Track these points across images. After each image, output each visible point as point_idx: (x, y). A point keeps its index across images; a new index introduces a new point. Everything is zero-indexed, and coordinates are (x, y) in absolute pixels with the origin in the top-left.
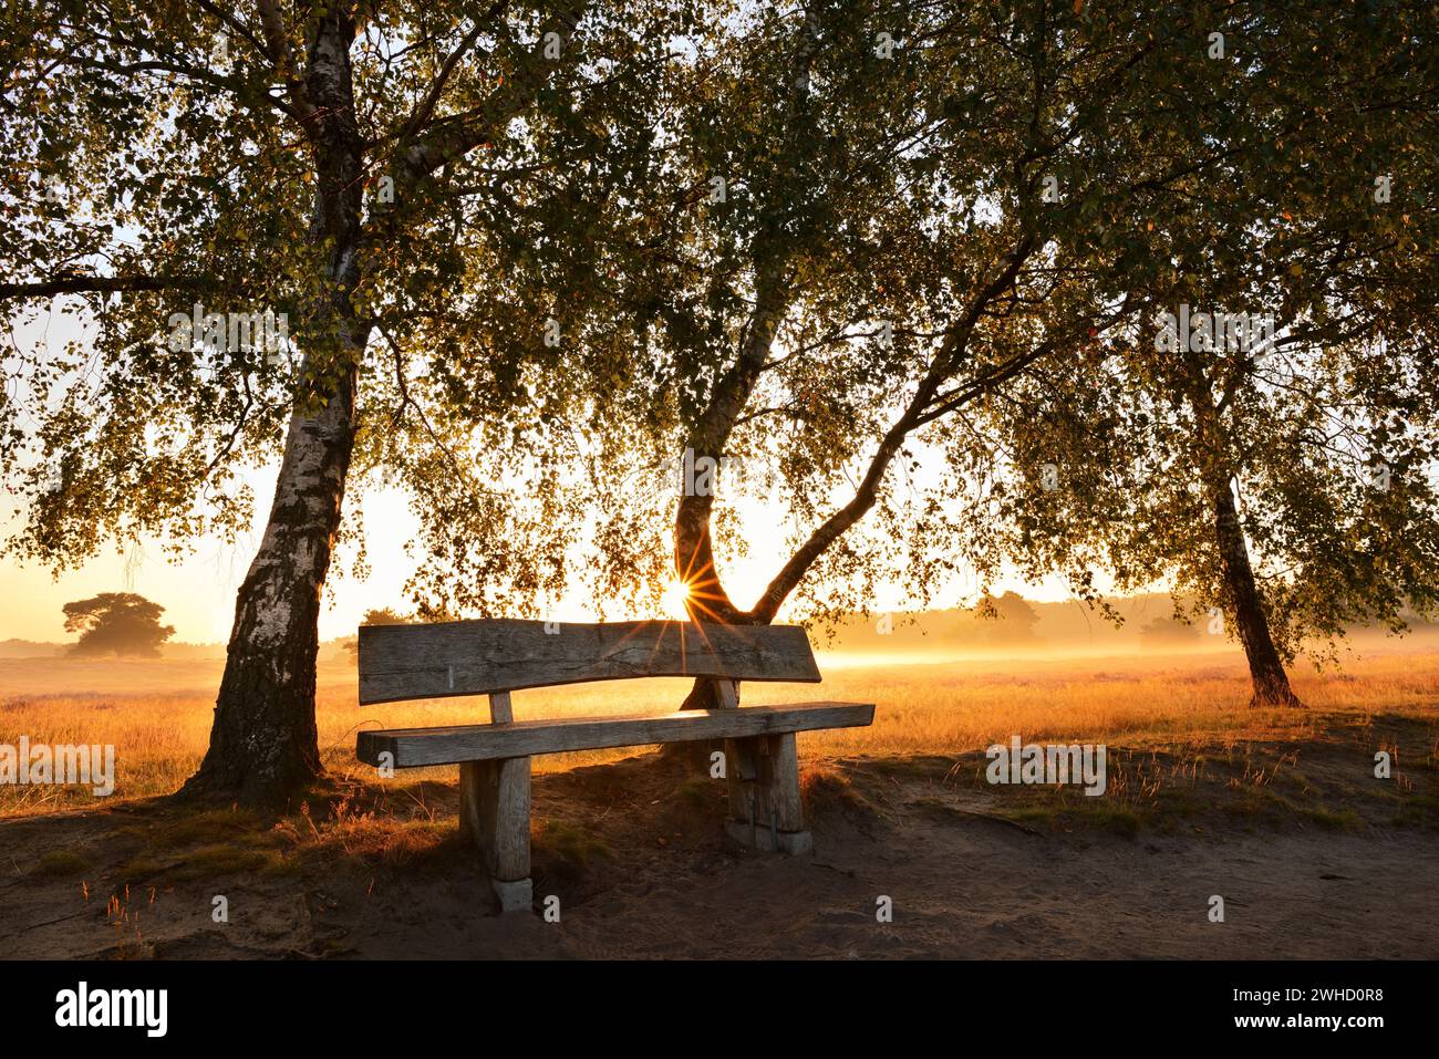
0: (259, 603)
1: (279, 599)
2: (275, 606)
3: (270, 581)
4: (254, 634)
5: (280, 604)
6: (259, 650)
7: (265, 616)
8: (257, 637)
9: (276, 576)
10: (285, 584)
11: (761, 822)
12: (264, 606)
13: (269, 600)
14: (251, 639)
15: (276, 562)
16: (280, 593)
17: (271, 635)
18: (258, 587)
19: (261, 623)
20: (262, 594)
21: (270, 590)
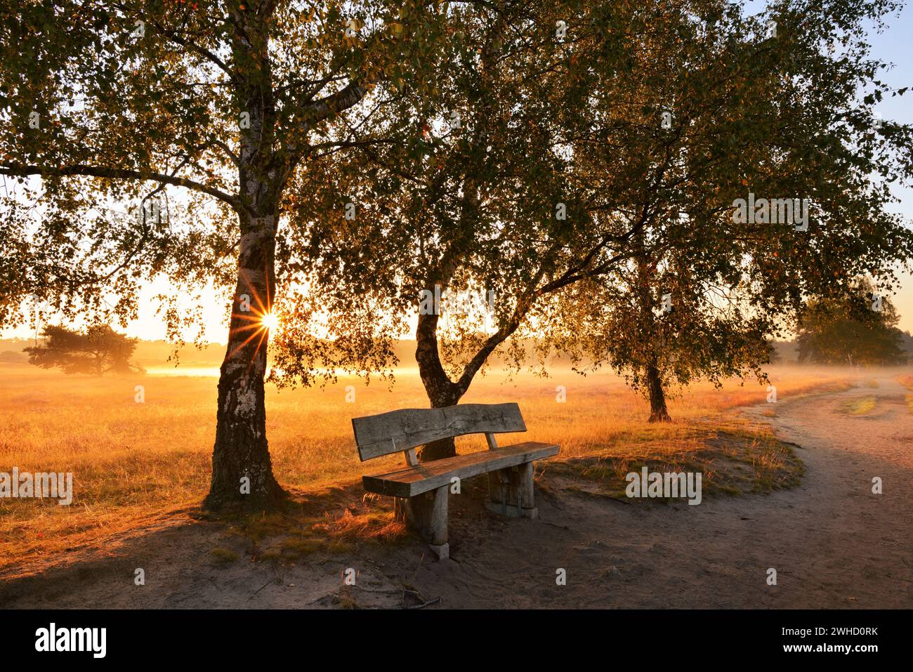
0: (238, 391)
1: (249, 388)
2: (247, 392)
3: (242, 377)
4: (237, 410)
5: (249, 391)
6: (243, 419)
7: (242, 398)
8: (240, 411)
9: (245, 375)
10: (252, 379)
11: (511, 503)
12: (241, 393)
13: (243, 388)
14: (236, 411)
15: (243, 366)
16: (248, 384)
17: (247, 410)
18: (236, 381)
19: (240, 403)
20: (238, 386)
21: (243, 383)
